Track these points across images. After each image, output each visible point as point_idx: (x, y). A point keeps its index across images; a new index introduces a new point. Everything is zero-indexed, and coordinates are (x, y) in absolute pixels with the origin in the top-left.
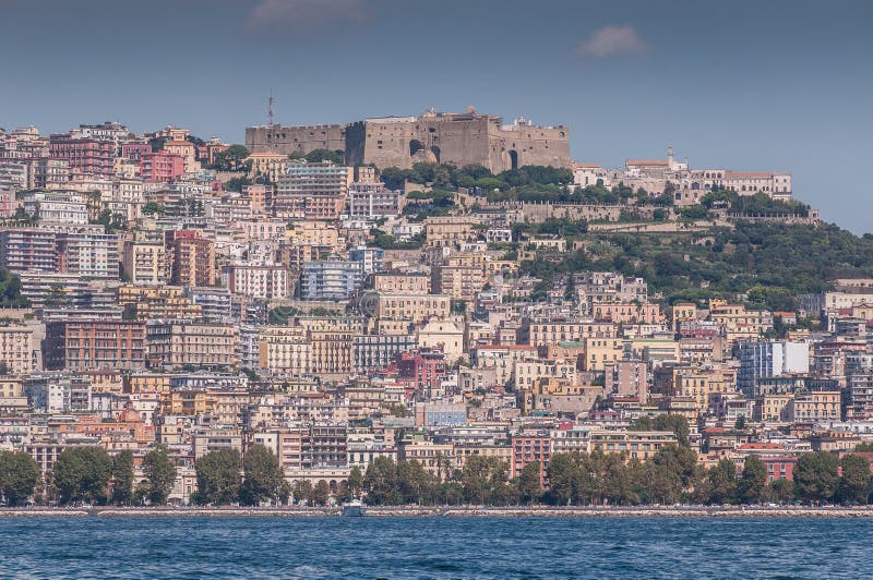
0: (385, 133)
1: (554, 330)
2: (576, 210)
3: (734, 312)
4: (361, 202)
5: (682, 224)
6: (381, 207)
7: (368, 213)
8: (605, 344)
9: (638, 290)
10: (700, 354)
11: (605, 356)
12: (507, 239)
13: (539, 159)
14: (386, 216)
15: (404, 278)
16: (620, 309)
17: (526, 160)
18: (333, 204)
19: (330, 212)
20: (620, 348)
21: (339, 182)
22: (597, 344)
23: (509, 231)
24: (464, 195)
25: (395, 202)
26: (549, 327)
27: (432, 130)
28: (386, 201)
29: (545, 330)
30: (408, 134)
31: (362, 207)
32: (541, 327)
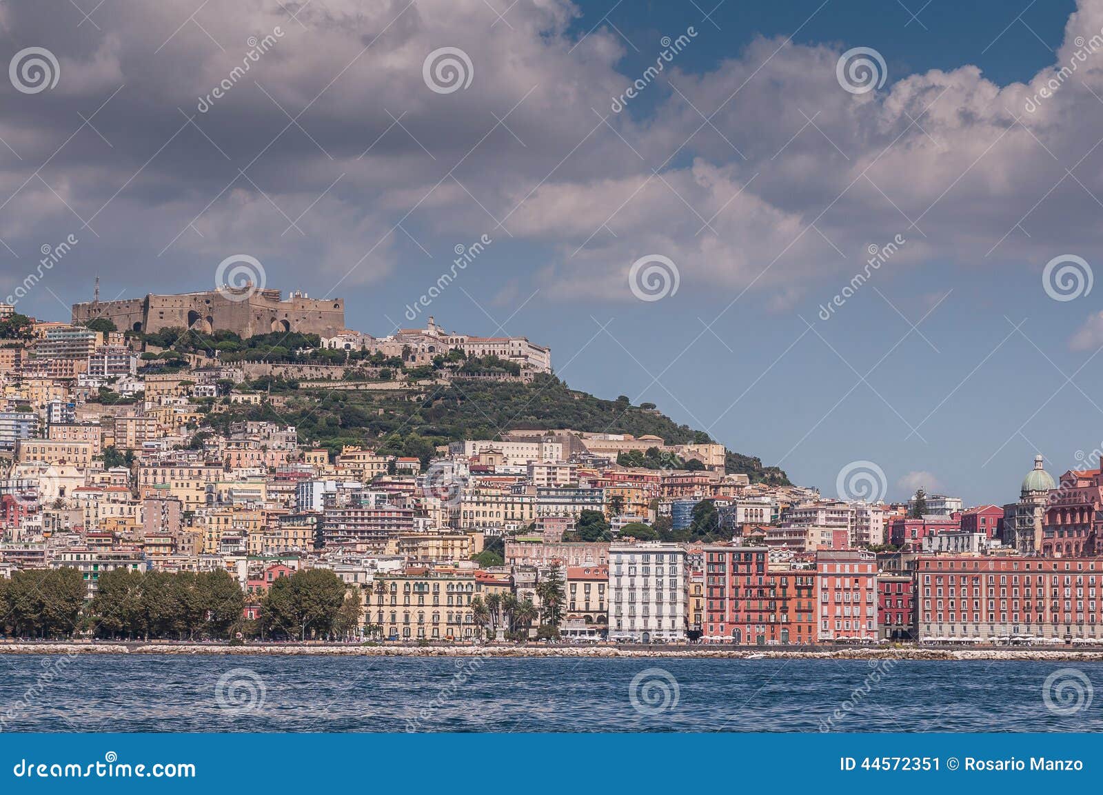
0: (165, 304)
1: (164, 474)
2: (296, 369)
3: (361, 457)
4: (98, 362)
5: (405, 383)
6: (115, 367)
7: (103, 373)
8: (188, 486)
9: (287, 438)
10: (287, 496)
11: (197, 497)
12: (212, 394)
13: (312, 328)
14: (118, 375)
15: (78, 428)
16: (249, 454)
17: (294, 329)
18: (72, 365)
19: (69, 372)
20: (202, 489)
21: (87, 345)
22: (180, 485)
23: (213, 387)
24: (200, 357)
25: (128, 362)
26: (159, 471)
27: (208, 302)
28: (120, 362)
29: (155, 473)
30: (187, 305)
31: (98, 368)
32: (151, 471)
